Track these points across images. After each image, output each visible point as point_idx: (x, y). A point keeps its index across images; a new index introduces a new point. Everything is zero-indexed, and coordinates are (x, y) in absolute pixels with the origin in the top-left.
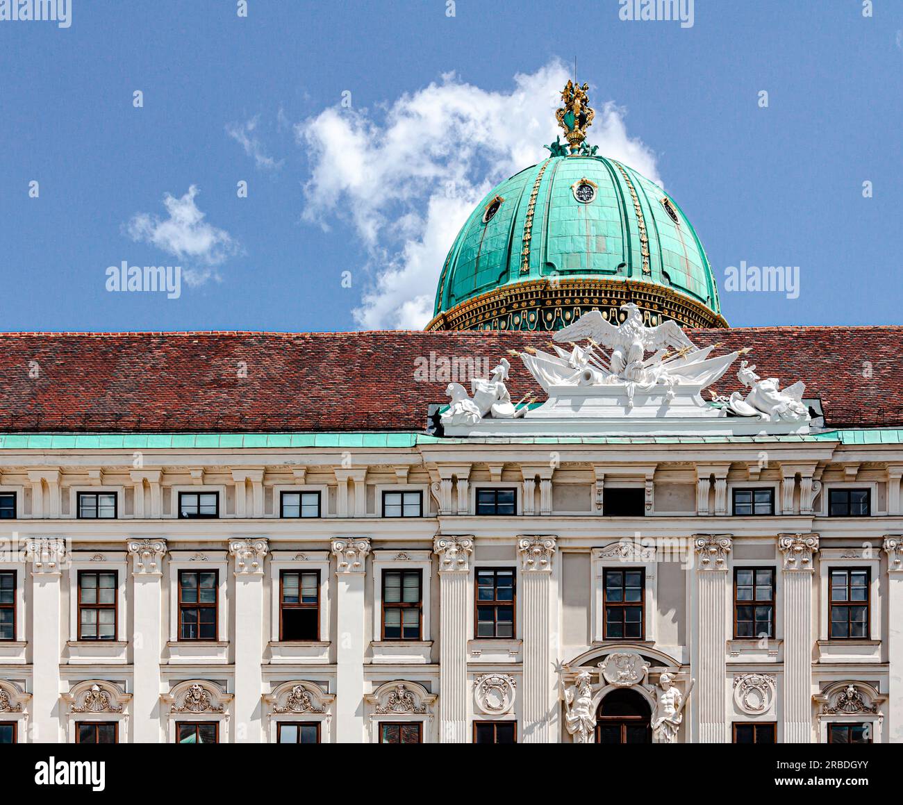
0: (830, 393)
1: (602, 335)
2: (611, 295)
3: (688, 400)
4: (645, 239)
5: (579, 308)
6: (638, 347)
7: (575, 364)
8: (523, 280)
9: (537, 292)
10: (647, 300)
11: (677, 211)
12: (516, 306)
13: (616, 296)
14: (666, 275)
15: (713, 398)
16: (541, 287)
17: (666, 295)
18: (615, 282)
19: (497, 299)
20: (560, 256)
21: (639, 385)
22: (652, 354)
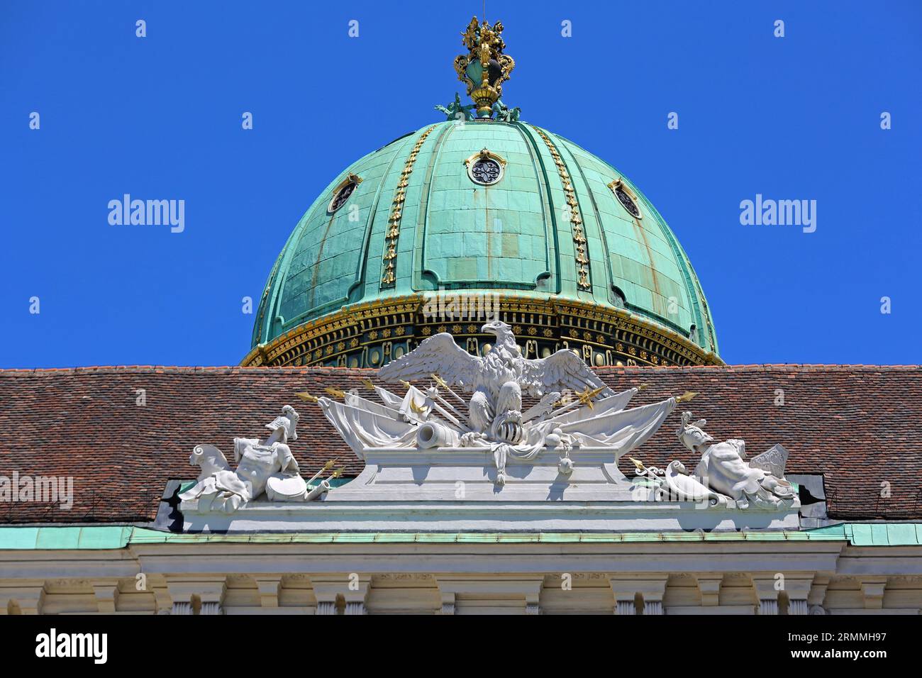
0: (838, 465)
1: (455, 372)
2: (528, 320)
4: (581, 239)
5: (475, 339)
6: (510, 388)
7: (410, 415)
8: (385, 295)
9: (407, 315)
10: (587, 328)
11: (638, 199)
12: (373, 336)
13: (536, 321)
14: (618, 292)
15: (637, 471)
16: (413, 306)
17: (617, 320)
18: (532, 300)
19: (345, 325)
20: (444, 261)
21: (514, 448)
22: (537, 400)
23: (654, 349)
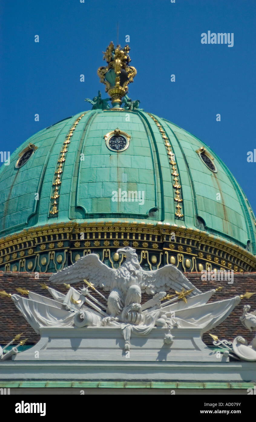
1: (99, 278)
2: (142, 238)
3: (188, 343)
4: (178, 186)
5: (109, 250)
6: (134, 290)
7: (69, 306)
8: (51, 222)
10: (181, 243)
11: (215, 160)
12: (43, 247)
13: (148, 238)
14: (201, 220)
15: (214, 343)
16: (69, 229)
17: (200, 238)
18: (146, 225)
19: (25, 240)
20: (89, 200)
21: (136, 327)
22: (150, 297)
23: (223, 256)
